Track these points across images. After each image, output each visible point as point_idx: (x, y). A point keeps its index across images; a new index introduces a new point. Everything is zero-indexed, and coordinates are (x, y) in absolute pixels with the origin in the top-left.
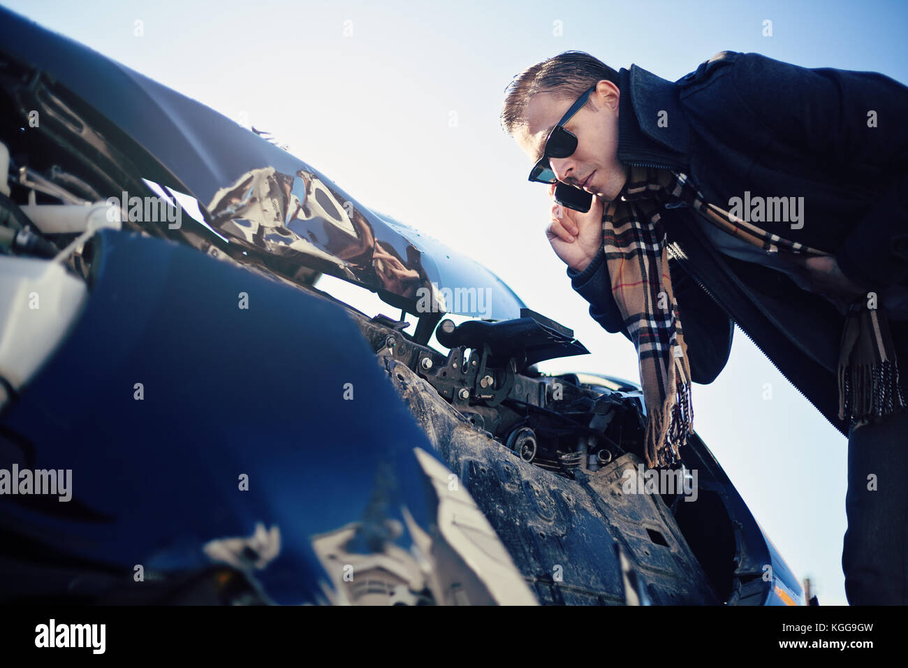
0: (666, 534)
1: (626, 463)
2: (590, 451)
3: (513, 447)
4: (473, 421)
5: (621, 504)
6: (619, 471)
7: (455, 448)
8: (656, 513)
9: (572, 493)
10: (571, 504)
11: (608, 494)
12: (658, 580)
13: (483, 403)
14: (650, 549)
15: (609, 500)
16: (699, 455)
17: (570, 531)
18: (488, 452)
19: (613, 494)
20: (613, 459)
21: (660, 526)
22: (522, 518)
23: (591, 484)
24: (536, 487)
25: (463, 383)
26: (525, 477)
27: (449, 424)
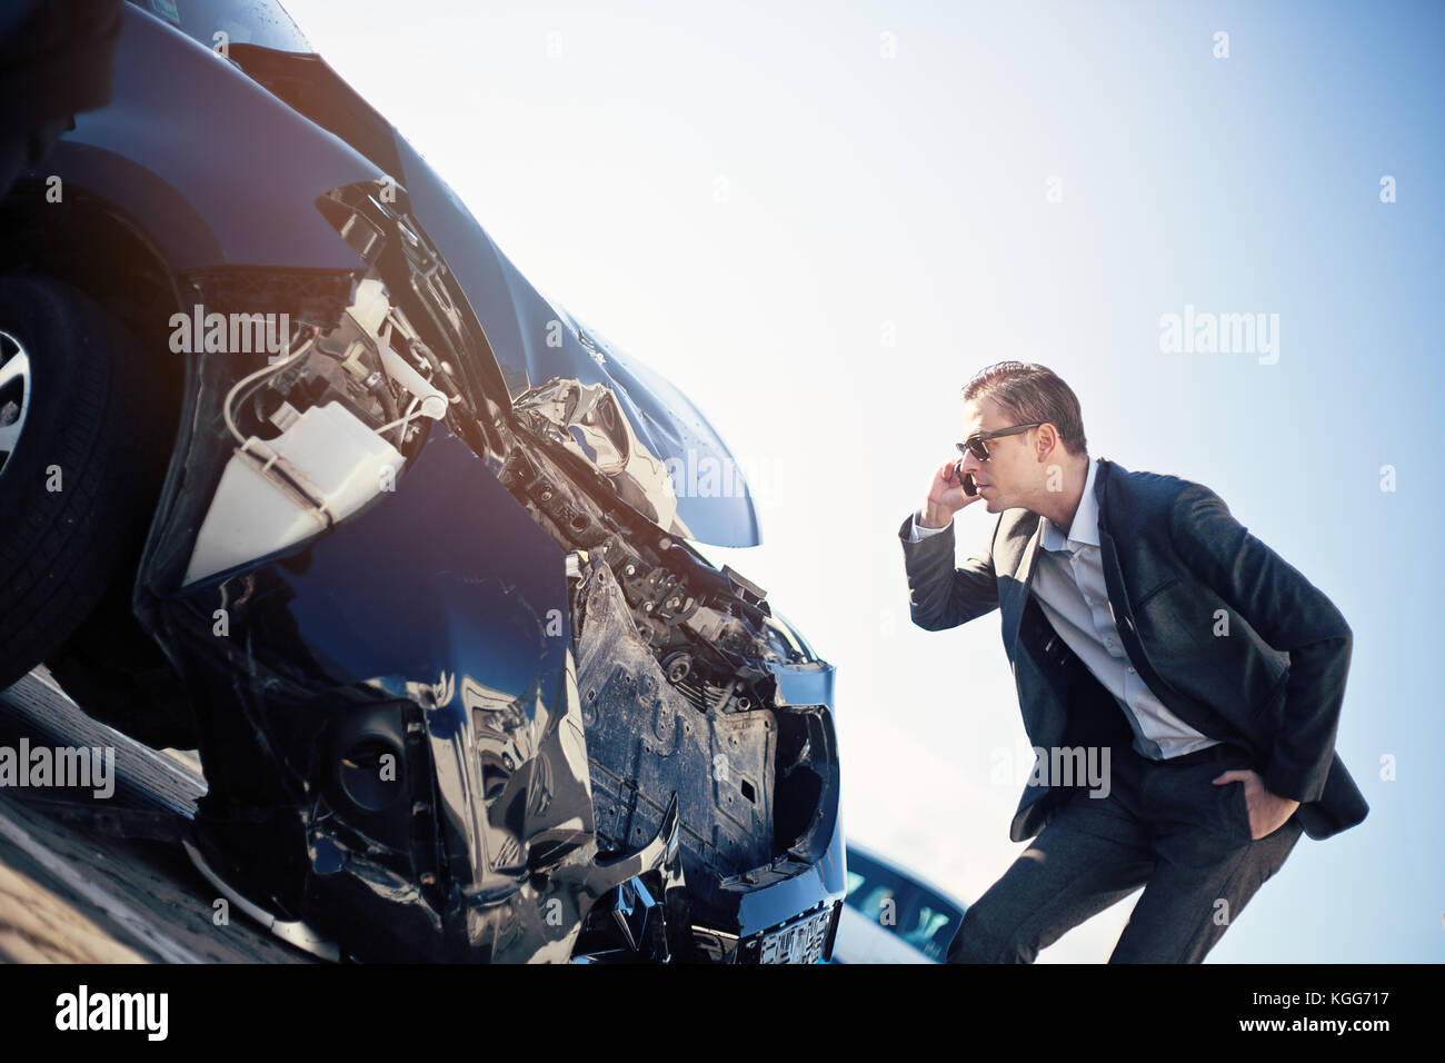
0: (758, 791)
1: (758, 718)
2: (735, 694)
3: (665, 668)
4: (643, 633)
5: (732, 751)
6: (748, 723)
7: (616, 652)
8: (760, 772)
9: (695, 724)
10: (688, 733)
11: (727, 738)
12: (727, 826)
13: (661, 619)
14: (735, 797)
15: (723, 744)
16: (826, 741)
17: (674, 754)
18: (642, 664)
19: (730, 739)
20: (749, 710)
21: (756, 783)
22: (639, 729)
23: (715, 723)
24: (665, 708)
25: (652, 597)
26: (661, 696)
27: (620, 631)
